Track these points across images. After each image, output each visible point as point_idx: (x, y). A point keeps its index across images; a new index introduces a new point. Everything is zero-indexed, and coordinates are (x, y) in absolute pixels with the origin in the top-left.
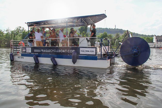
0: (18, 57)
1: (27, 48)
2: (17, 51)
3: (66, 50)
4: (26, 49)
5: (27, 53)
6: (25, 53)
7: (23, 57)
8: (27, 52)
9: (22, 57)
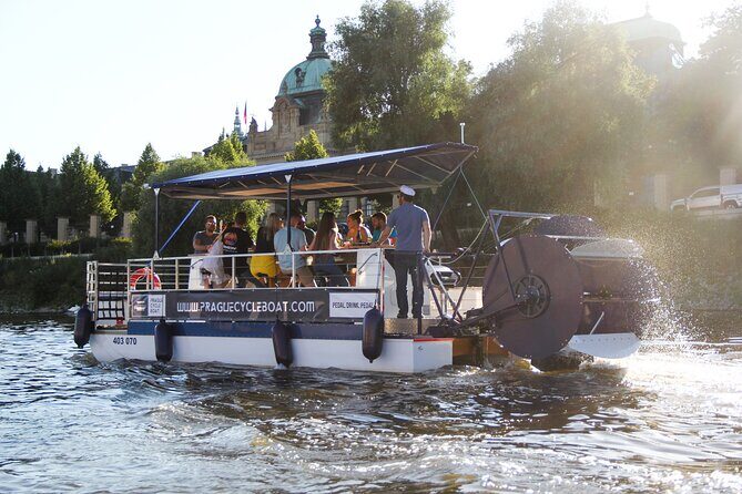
0: (112, 337)
1: (150, 297)
2: (110, 309)
3: (285, 303)
4: (146, 303)
5: (152, 318)
6: (142, 318)
7: (133, 336)
8: (150, 315)
9: (129, 336)
